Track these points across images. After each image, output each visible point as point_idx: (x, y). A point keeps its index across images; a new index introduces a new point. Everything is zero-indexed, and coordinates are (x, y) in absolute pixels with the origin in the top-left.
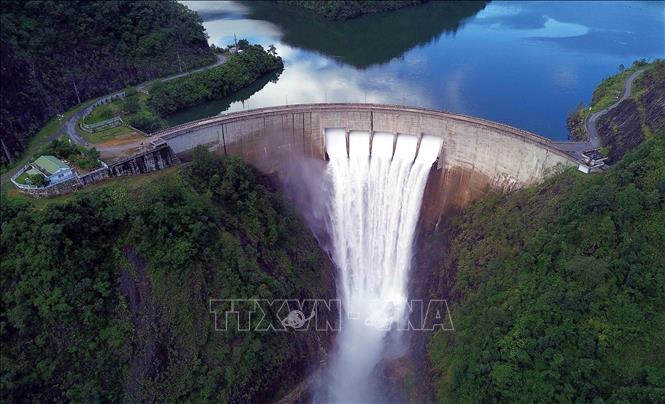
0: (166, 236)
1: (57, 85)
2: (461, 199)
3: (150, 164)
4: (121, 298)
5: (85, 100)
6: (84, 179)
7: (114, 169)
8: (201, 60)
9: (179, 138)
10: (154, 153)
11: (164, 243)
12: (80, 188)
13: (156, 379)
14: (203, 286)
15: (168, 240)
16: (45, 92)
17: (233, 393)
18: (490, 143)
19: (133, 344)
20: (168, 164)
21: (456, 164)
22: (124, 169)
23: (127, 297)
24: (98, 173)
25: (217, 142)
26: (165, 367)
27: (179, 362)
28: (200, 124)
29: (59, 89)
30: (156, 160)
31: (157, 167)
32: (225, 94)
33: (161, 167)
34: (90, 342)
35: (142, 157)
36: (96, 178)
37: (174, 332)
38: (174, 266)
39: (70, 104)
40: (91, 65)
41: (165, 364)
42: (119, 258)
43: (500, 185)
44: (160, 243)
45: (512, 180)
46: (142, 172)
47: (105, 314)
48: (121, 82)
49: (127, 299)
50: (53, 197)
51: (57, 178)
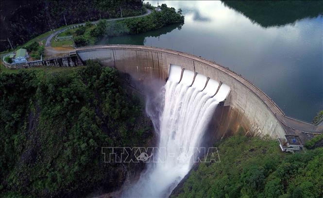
0: (51, 101)
1: (57, 15)
2: (236, 129)
3: (65, 63)
4: (25, 123)
5: (70, 24)
6: (29, 64)
7: (45, 62)
8: (134, 12)
9: (88, 53)
10: (68, 58)
11: (50, 104)
12: (26, 67)
13: (29, 165)
14: (64, 130)
15: (52, 103)
16: (50, 18)
17: (61, 186)
18: (253, 101)
19: (23, 146)
20: (75, 64)
21: (237, 106)
22: (51, 63)
23: (28, 124)
24: (36, 62)
25: (110, 58)
26: (35, 162)
27: (41, 162)
28: (103, 47)
29: (56, 17)
30: (69, 62)
31: (69, 65)
32: (138, 32)
33: (72, 65)
34: (7, 138)
35: (61, 59)
36: (35, 64)
37: (43, 147)
38: (51, 116)
39: (61, 25)
40: (77, 7)
41: (34, 160)
42: (31, 105)
43: (254, 131)
44: (48, 103)
45: (259, 131)
46: (60, 66)
47: (15, 128)
48: (89, 18)
49: (28, 125)
50: (12, 69)
51: (18, 60)
